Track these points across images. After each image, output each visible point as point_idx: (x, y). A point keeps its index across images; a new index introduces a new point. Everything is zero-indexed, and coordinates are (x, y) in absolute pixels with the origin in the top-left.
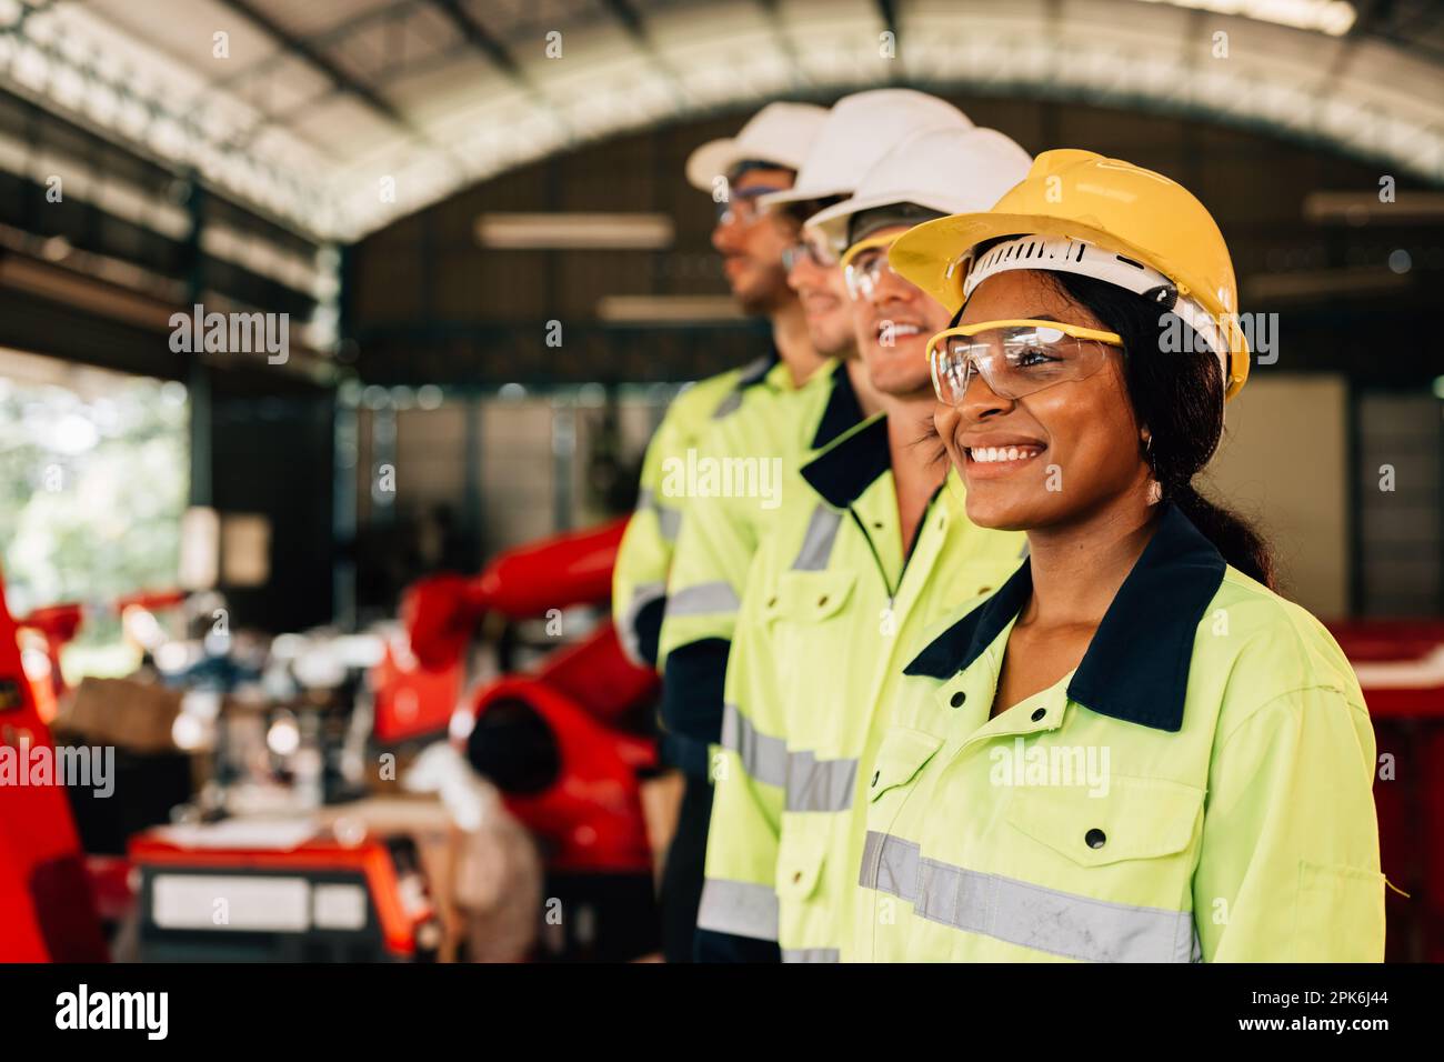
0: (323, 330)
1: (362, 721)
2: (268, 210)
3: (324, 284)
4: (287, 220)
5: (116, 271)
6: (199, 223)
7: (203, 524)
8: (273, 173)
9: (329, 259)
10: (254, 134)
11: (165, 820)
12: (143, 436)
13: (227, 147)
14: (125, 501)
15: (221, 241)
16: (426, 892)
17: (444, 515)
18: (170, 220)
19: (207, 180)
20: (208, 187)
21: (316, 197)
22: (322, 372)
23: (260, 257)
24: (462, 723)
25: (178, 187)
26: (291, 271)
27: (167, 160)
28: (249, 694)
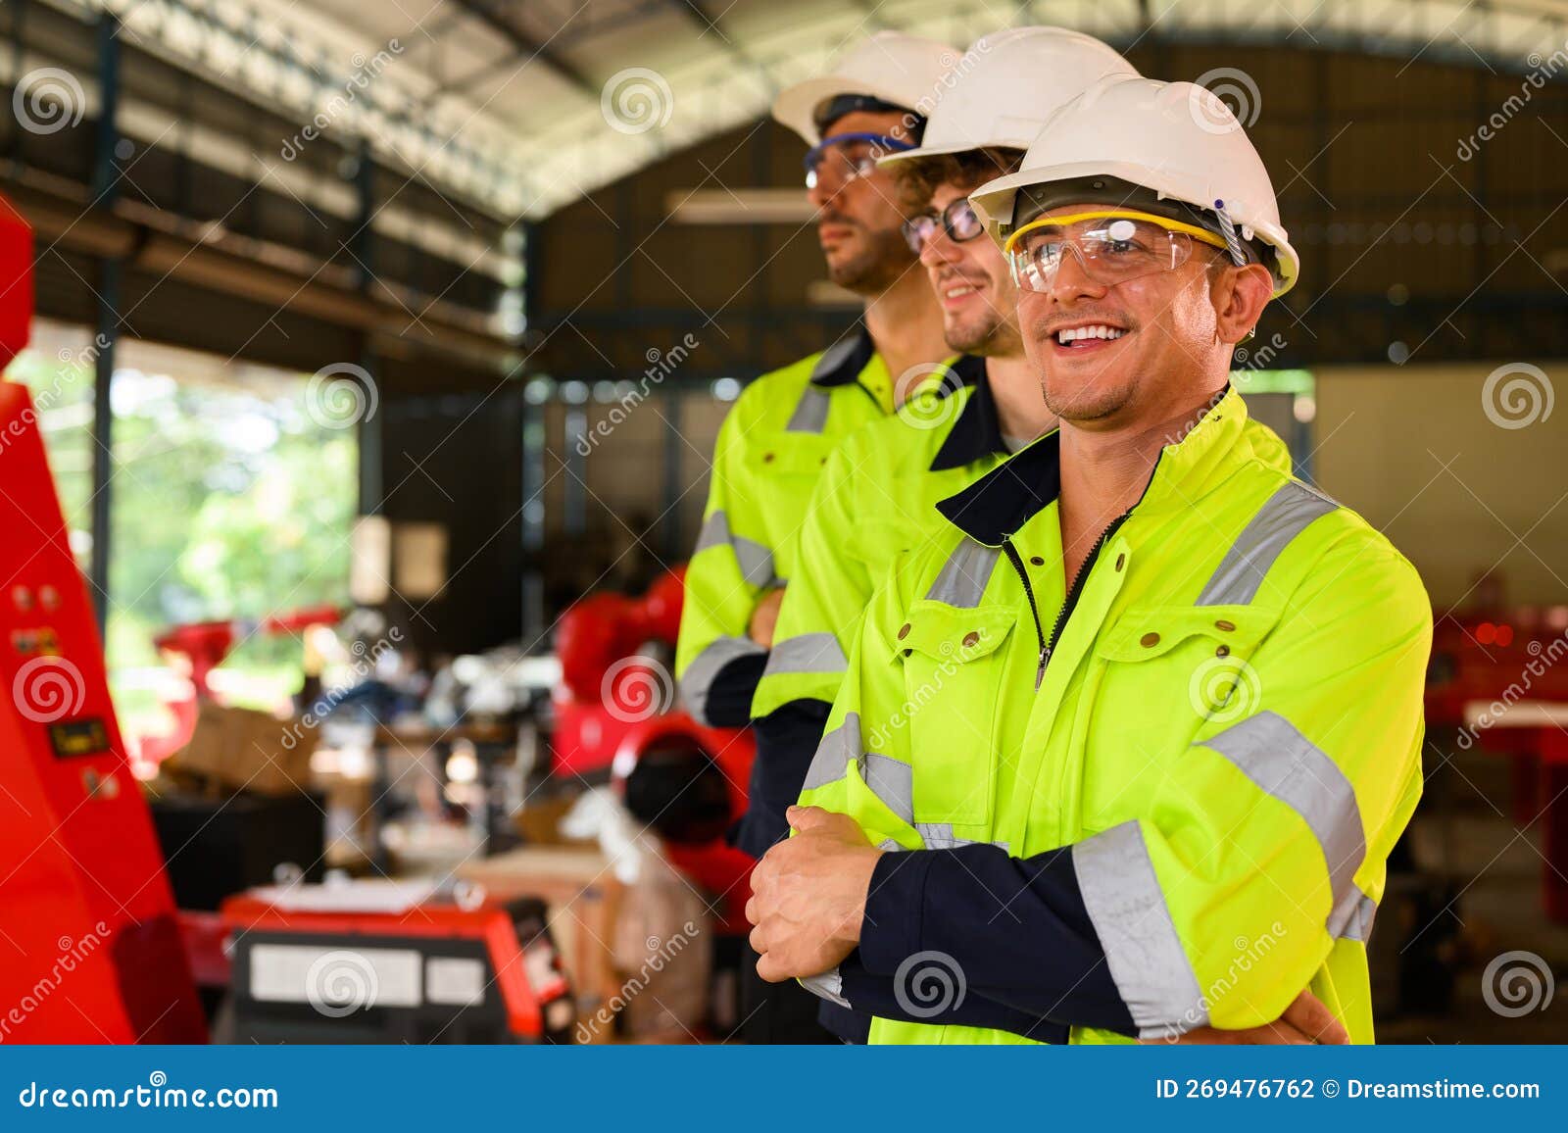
0: (509, 319)
1: (526, 753)
2: (447, 185)
3: (511, 270)
4: (469, 195)
5: (275, 255)
6: (369, 203)
7: (374, 533)
8: (452, 147)
9: (514, 239)
10: (428, 104)
11: (269, 880)
12: (321, 437)
13: (399, 118)
14: (302, 506)
15: (393, 222)
16: (555, 965)
17: (639, 521)
18: (338, 200)
19: (377, 151)
20: (379, 159)
21: (498, 173)
22: (510, 364)
23: (437, 238)
24: (624, 762)
25: (347, 165)
26: (474, 255)
27: (337, 132)
28: (409, 724)
